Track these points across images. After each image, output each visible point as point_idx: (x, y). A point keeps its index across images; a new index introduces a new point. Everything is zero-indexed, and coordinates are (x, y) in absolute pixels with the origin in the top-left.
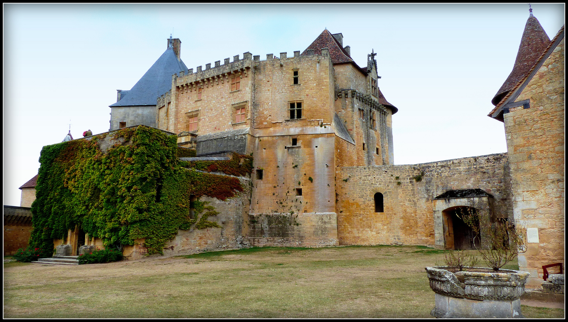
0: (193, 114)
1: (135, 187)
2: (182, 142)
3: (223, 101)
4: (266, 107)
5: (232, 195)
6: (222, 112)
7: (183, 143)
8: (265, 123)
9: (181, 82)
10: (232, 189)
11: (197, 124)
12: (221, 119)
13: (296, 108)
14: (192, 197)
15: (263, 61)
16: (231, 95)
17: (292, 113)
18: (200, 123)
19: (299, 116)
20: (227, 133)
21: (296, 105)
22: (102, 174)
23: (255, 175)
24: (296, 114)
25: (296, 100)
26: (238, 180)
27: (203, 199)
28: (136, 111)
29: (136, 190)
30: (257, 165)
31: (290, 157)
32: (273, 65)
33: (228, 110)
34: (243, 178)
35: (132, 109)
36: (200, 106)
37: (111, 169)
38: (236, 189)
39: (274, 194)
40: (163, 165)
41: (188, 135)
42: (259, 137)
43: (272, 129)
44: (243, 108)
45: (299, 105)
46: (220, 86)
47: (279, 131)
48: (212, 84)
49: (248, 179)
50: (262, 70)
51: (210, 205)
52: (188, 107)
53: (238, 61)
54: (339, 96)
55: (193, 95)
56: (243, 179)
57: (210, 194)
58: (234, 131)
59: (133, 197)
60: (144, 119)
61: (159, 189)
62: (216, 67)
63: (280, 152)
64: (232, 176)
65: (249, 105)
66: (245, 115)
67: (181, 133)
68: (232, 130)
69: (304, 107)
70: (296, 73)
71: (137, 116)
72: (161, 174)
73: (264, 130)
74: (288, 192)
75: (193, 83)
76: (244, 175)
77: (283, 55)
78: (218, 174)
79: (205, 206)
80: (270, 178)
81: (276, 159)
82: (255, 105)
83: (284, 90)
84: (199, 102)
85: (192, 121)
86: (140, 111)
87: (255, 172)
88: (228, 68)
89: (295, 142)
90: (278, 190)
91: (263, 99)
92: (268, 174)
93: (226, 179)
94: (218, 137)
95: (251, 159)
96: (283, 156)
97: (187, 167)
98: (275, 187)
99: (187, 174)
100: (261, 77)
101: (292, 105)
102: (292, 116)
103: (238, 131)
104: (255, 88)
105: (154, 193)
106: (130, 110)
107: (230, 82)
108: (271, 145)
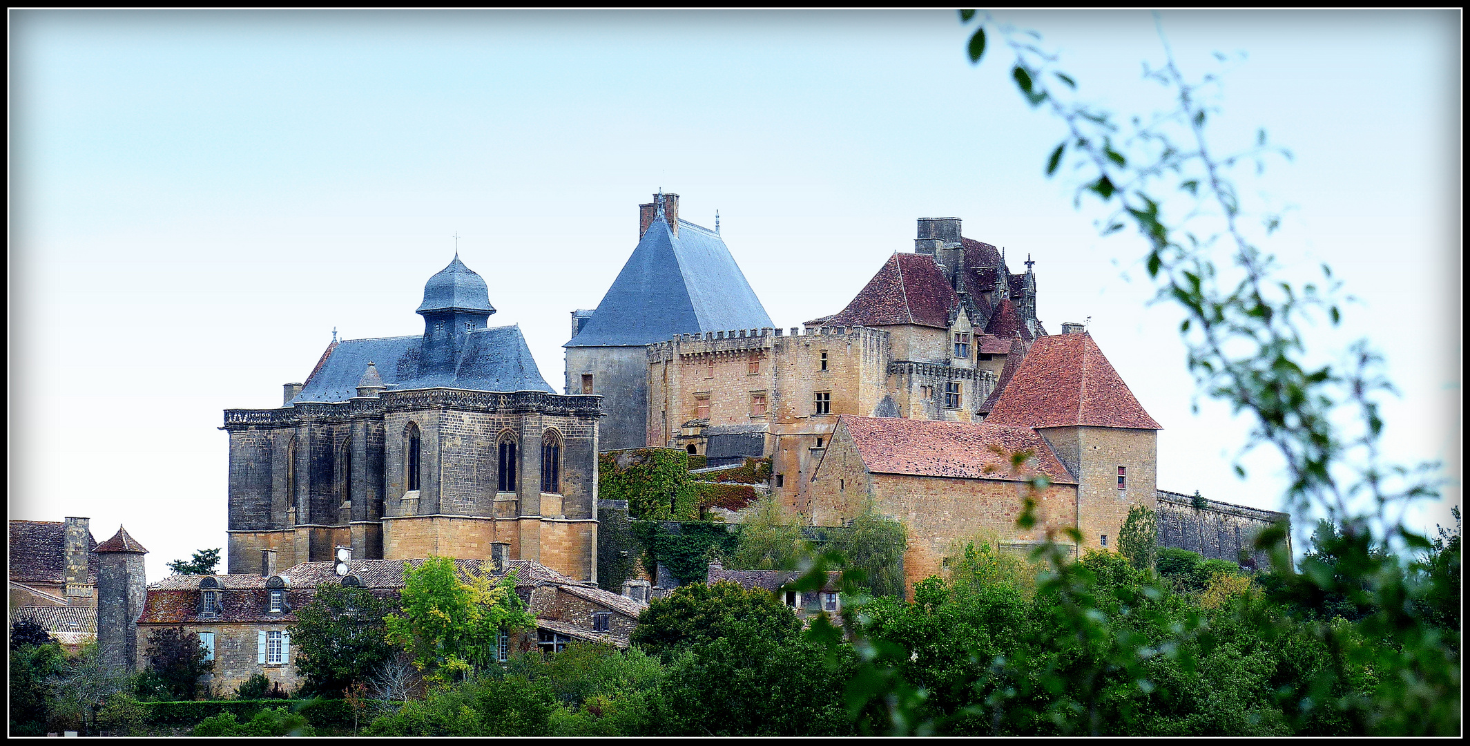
0: (703, 396)
1: (654, 501)
2: (690, 434)
3: (740, 384)
4: (789, 397)
5: (745, 506)
6: (739, 399)
7: (690, 436)
8: (788, 418)
9: (686, 349)
10: (745, 499)
11: (708, 409)
12: (737, 408)
13: (823, 399)
14: (702, 509)
15: (786, 337)
16: (749, 378)
17: (819, 405)
18: (712, 409)
19: (827, 410)
20: (745, 427)
21: (823, 396)
22: (622, 488)
23: (775, 481)
24: (823, 408)
25: (823, 391)
26: (752, 489)
27: (713, 510)
28: (609, 356)
29: (655, 504)
30: (776, 471)
31: (813, 461)
32: (798, 343)
33: (745, 399)
34: (760, 485)
35: (601, 351)
36: (711, 386)
37: (631, 485)
38: (750, 499)
39: (794, 504)
40: (676, 481)
41: (696, 426)
42: (780, 435)
43: (795, 425)
44: (763, 397)
45: (827, 396)
46: (736, 364)
47: (802, 428)
48: (726, 360)
49: (766, 486)
50: (785, 349)
51: (720, 516)
52: (696, 385)
53: (756, 337)
54: (892, 371)
55: (702, 369)
56: (759, 487)
57: (720, 505)
58: (752, 426)
59: (653, 510)
60: (624, 368)
61: (673, 502)
62: (730, 339)
63: (803, 454)
64: (745, 485)
65: (770, 397)
66: (764, 407)
67: (688, 423)
68: (750, 424)
69: (832, 399)
70: (824, 356)
71: (611, 364)
72: (674, 489)
73: (787, 426)
74: (810, 502)
75: (702, 354)
76: (761, 483)
77: (810, 330)
78: (729, 484)
79: (715, 517)
80: (791, 486)
81: (798, 462)
82: (777, 394)
83: (810, 376)
84: (709, 381)
85: (703, 405)
86: (615, 355)
87: (775, 478)
88: (744, 343)
89: (820, 442)
90: (799, 499)
91: (786, 387)
92: (790, 481)
93: (738, 488)
94: (733, 432)
95: (771, 463)
96: (806, 459)
97: (697, 479)
98: (795, 496)
99: (698, 488)
100: (783, 358)
101: (819, 396)
102: (819, 410)
103: (756, 427)
104: (777, 372)
105: (670, 506)
106: (599, 355)
107: (748, 361)
108: (793, 445)
